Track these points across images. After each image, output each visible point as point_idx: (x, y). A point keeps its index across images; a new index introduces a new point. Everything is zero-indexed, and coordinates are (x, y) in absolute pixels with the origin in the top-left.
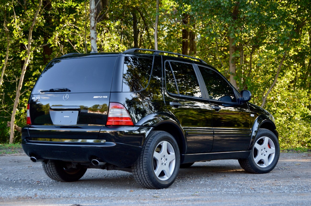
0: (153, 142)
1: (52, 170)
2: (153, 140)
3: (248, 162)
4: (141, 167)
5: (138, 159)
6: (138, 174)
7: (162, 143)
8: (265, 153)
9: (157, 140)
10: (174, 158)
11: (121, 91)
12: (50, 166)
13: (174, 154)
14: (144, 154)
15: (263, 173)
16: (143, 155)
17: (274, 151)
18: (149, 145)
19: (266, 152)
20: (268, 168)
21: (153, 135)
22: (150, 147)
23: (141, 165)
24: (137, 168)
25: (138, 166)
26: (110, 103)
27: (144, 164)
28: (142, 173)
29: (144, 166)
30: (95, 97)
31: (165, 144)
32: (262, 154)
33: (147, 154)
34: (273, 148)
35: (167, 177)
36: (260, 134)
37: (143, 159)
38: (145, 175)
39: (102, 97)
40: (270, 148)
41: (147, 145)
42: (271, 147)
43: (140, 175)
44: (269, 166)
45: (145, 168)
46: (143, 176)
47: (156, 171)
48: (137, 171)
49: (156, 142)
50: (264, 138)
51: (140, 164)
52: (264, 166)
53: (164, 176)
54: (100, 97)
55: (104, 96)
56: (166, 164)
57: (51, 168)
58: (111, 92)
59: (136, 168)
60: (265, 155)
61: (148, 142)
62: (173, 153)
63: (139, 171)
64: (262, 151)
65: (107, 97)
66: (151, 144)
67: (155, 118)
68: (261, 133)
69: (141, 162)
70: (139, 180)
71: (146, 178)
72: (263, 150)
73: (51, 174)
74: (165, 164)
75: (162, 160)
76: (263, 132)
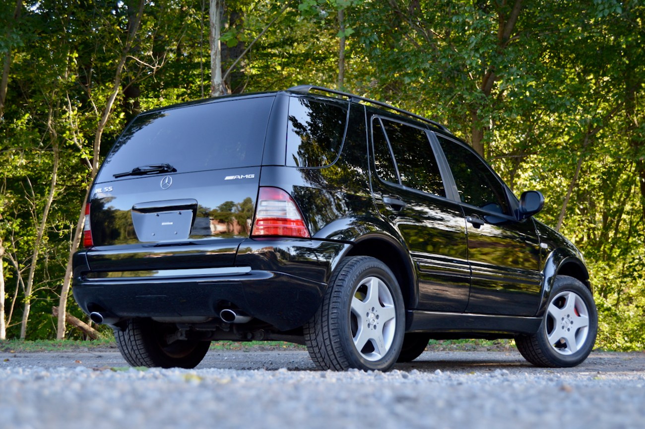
0: (349, 276)
1: (135, 348)
2: (351, 272)
3: (537, 343)
4: (325, 329)
5: (319, 312)
6: (317, 345)
7: (369, 281)
8: (570, 326)
9: (357, 273)
10: (394, 315)
11: (284, 164)
12: (132, 338)
13: (392, 306)
14: (331, 301)
15: (566, 368)
16: (329, 304)
17: (587, 323)
18: (342, 283)
19: (572, 323)
20: (577, 356)
21: (349, 263)
22: (345, 286)
23: (325, 324)
24: (317, 333)
25: (319, 326)
26: (261, 188)
27: (331, 321)
28: (327, 342)
29: (331, 327)
30: (227, 178)
31: (374, 283)
32: (563, 327)
33: (339, 301)
34: (585, 317)
35: (380, 353)
36: (559, 286)
37: (330, 313)
38: (334, 347)
39: (242, 176)
40: (579, 316)
41: (338, 282)
42: (581, 315)
43: (323, 347)
44: (578, 352)
45: (335, 331)
46: (329, 348)
47: (356, 340)
48: (316, 339)
49: (357, 276)
50: (567, 294)
51: (322, 322)
52: (567, 351)
53: (373, 353)
54: (239, 177)
55: (248, 174)
56: (377, 325)
57: (134, 343)
58: (262, 166)
59: (315, 332)
60: (569, 330)
61: (340, 277)
62: (391, 304)
63: (320, 338)
64: (564, 322)
65: (253, 176)
66: (347, 280)
68: (561, 284)
69: (324, 319)
70: (321, 360)
71: (335, 352)
72: (566, 319)
73: (134, 357)
74: (375, 327)
75: (369, 317)
76: (565, 283)
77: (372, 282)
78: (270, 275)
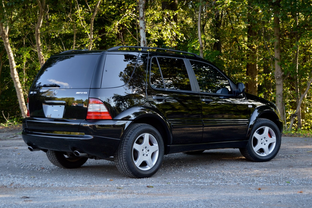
0: (132, 135)
1: (53, 158)
2: (133, 133)
3: (247, 151)
4: (121, 158)
5: (119, 150)
6: (119, 164)
8: (265, 142)
9: (137, 133)
10: (158, 149)
11: (100, 88)
12: (52, 154)
13: (157, 145)
14: (124, 146)
15: (263, 162)
16: (123, 147)
17: (275, 141)
18: (129, 138)
19: (267, 141)
20: (268, 157)
21: (134, 128)
22: (130, 139)
23: (121, 156)
25: (119, 156)
27: (123, 155)
28: (122, 163)
29: (123, 157)
30: (77, 93)
31: (147, 136)
32: (262, 143)
33: (127, 146)
34: (274, 138)
35: (150, 167)
36: (259, 124)
37: (123, 151)
38: (125, 166)
39: (83, 93)
40: (271, 137)
41: (127, 138)
42: (272, 137)
43: (121, 165)
44: (270, 154)
45: (125, 159)
46: (123, 166)
47: (136, 162)
48: (118, 162)
50: (265, 128)
51: (120, 155)
52: (264, 154)
53: (147, 166)
54: (81, 93)
56: (148, 154)
57: (52, 156)
58: (90, 88)
59: (117, 159)
60: (265, 144)
61: (128, 135)
62: (156, 144)
63: (119, 161)
64: (262, 140)
65: (86, 93)
66: (131, 136)
67: (140, 111)
68: (260, 123)
69: (121, 153)
70: (121, 170)
71: (126, 168)
72: (263, 139)
73: (54, 162)
74: (147, 155)
75: (144, 151)
76: (263, 122)
77: (145, 135)
78: (91, 137)
